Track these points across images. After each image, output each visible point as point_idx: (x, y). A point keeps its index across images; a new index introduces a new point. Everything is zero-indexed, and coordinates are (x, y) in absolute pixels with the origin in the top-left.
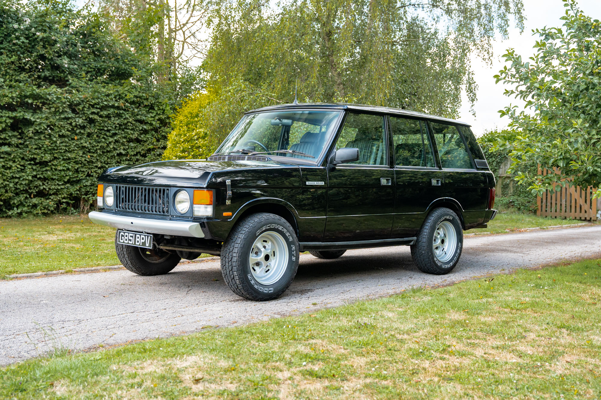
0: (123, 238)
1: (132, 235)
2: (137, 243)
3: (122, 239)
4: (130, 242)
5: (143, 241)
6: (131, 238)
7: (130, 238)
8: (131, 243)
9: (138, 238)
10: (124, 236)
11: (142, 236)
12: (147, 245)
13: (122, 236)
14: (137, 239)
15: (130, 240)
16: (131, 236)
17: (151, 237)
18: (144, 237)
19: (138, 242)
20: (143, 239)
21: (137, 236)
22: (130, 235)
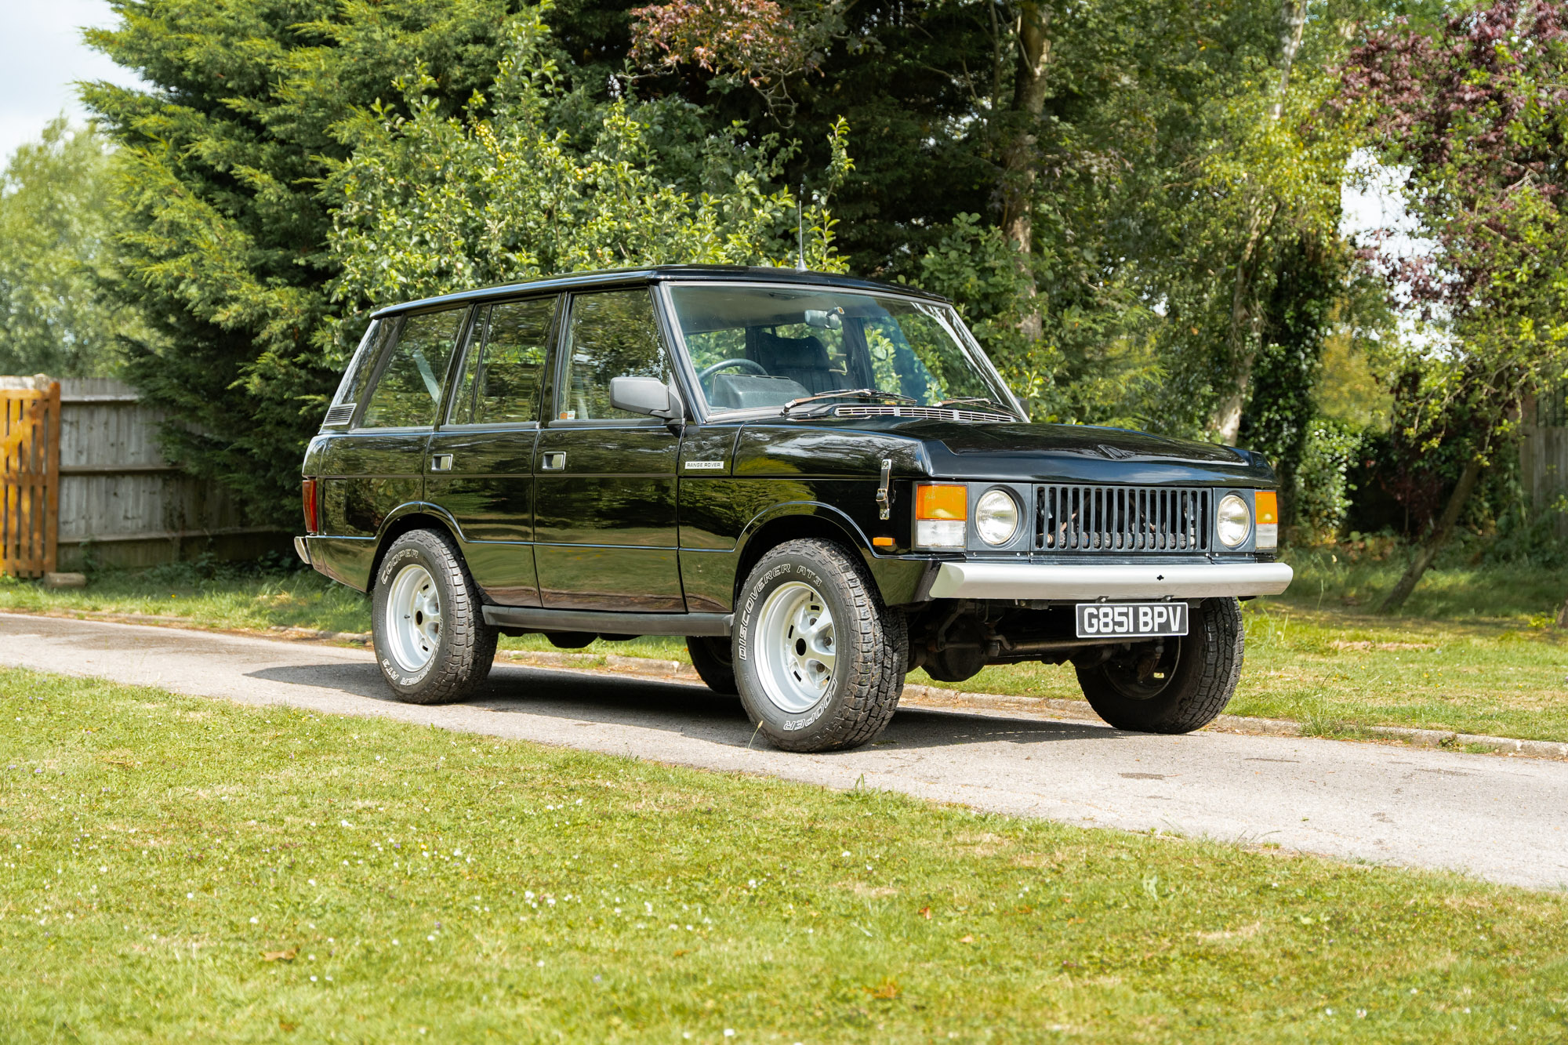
0: (1095, 621)
1: (1124, 610)
2: (1142, 628)
3: (1091, 625)
4: (1118, 629)
5: (1163, 620)
6: (1123, 619)
7: (1118, 619)
8: (1124, 629)
9: (1145, 614)
10: (1097, 616)
11: (1157, 610)
12: (1175, 627)
13: (1091, 616)
14: (1142, 619)
15: (1121, 624)
16: (1120, 614)
17: (1183, 607)
18: (1163, 610)
19: (1146, 624)
20: (1160, 615)
21: (1142, 610)
22: (1118, 610)
